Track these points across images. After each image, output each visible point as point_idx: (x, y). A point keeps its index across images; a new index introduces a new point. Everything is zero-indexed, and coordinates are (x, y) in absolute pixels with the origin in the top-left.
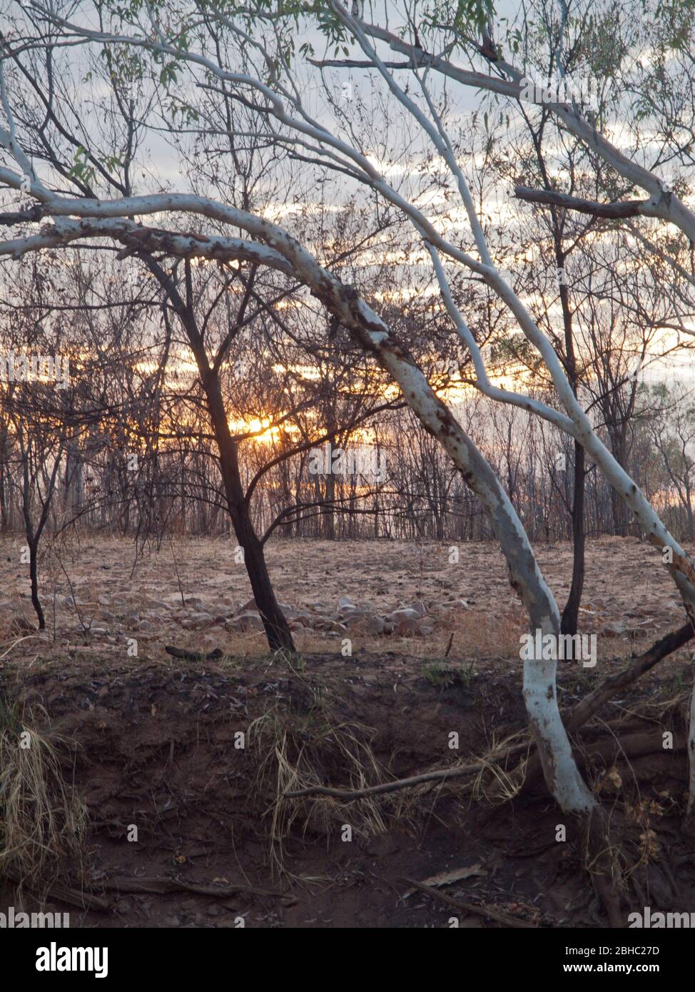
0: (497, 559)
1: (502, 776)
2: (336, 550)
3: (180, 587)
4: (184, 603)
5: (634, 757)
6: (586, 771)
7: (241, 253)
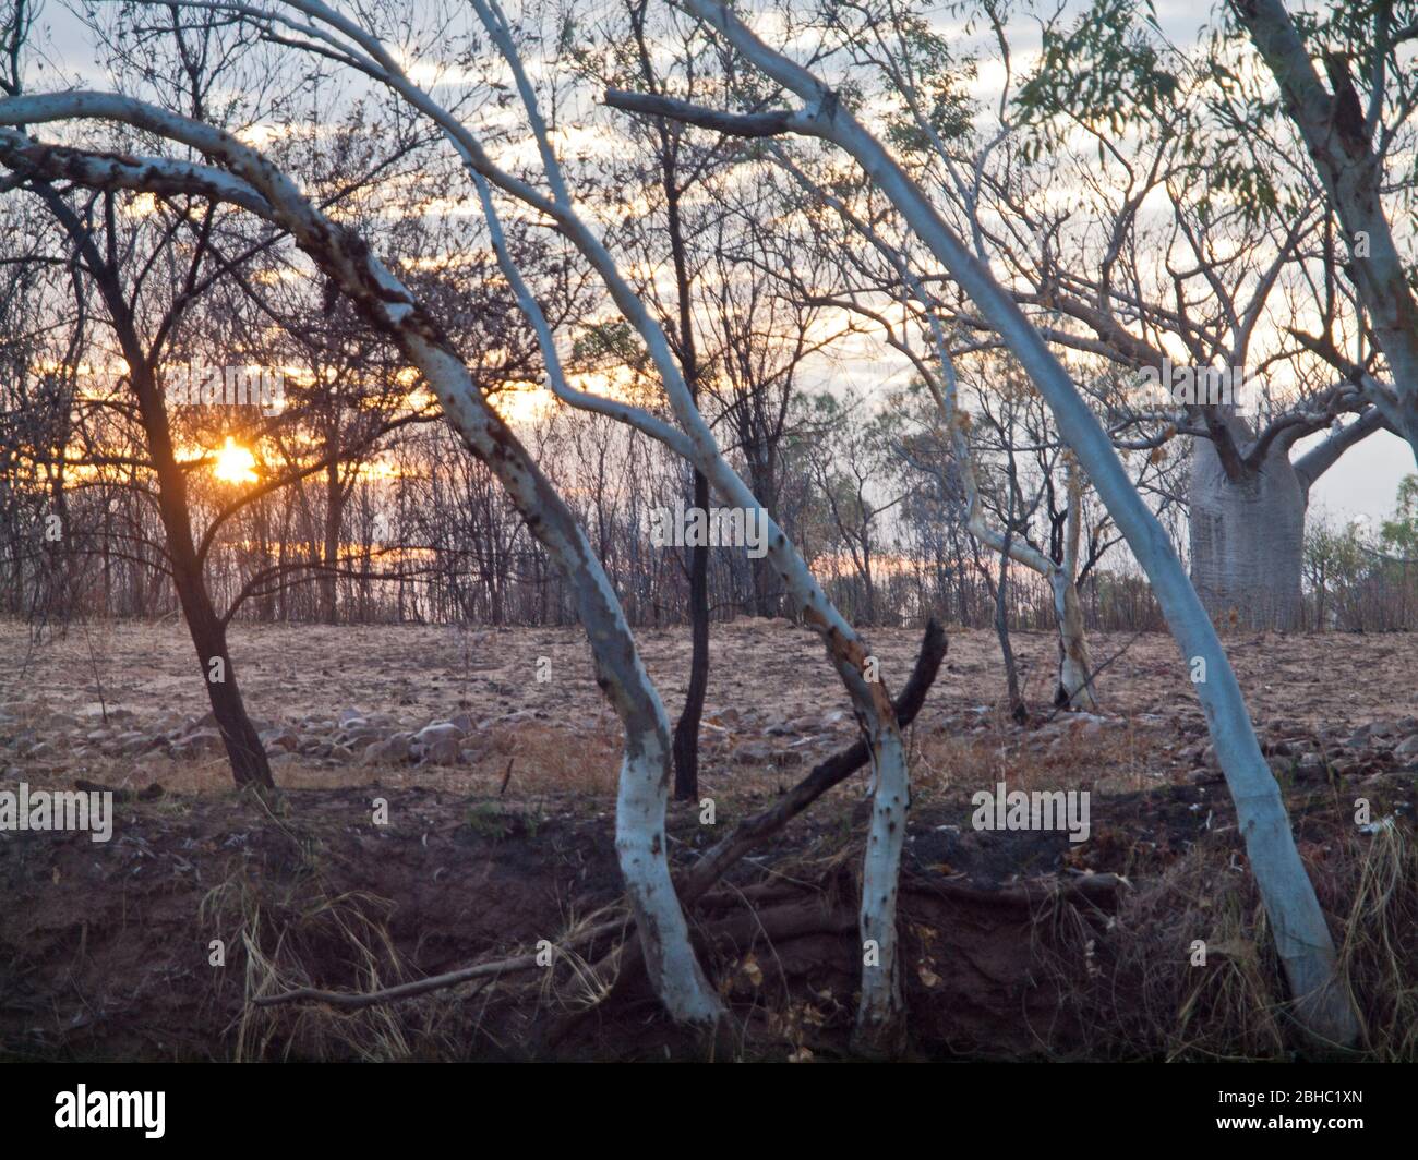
0: (581, 650)
1: (584, 972)
2: (337, 639)
3: (100, 695)
4: (105, 719)
5: (780, 940)
6: (711, 962)
7: (190, 184)
